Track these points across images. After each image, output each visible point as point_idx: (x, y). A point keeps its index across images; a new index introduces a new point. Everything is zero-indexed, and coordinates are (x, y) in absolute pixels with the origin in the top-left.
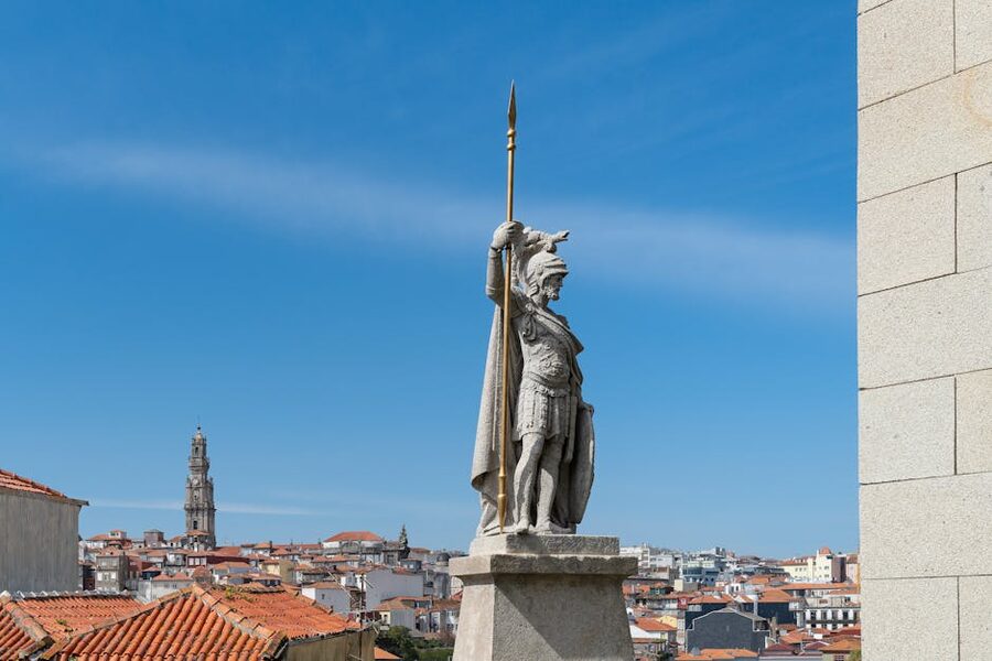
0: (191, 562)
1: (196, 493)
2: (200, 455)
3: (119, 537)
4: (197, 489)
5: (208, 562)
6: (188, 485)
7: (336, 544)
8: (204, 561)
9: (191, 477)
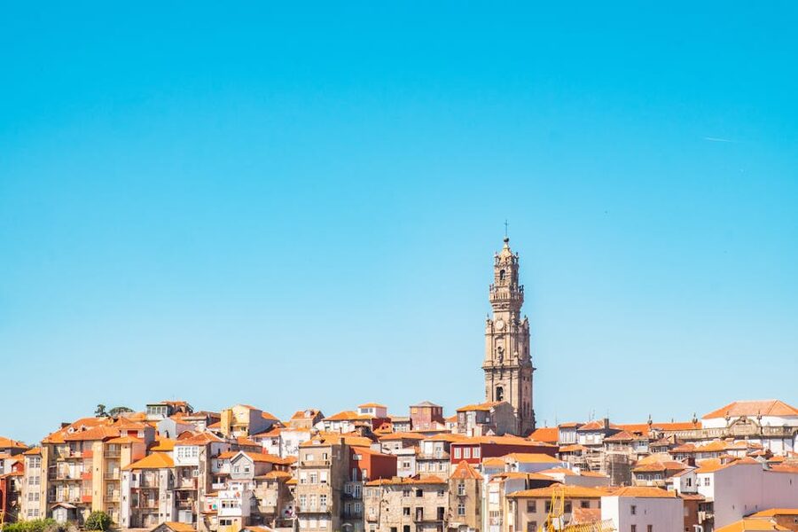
0: (457, 453)
1: (500, 343)
2: (508, 281)
3: (373, 414)
4: (501, 336)
5: (484, 454)
6: (489, 331)
7: (721, 423)
8: (477, 453)
9: (494, 317)
